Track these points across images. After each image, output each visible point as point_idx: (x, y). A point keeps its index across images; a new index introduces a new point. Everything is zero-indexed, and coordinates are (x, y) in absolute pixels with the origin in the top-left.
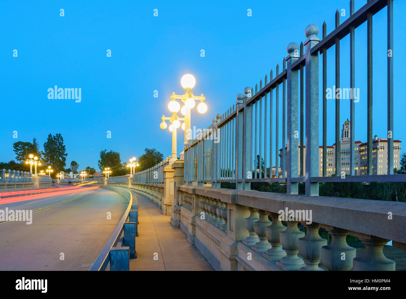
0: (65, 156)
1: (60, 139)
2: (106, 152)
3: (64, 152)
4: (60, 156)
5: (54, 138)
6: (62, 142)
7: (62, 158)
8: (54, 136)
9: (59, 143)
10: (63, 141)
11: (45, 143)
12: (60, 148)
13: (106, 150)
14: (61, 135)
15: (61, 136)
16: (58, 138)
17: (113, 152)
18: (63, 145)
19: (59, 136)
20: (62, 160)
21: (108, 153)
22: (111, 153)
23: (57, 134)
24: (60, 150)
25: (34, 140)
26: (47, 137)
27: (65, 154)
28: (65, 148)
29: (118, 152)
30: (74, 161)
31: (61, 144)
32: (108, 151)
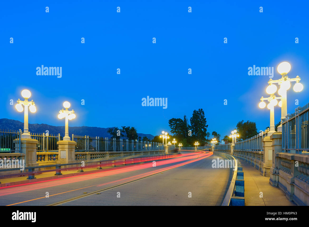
0: (206, 127)
1: (202, 113)
2: (243, 123)
3: (205, 124)
4: (202, 128)
5: (197, 112)
6: (204, 116)
7: (204, 129)
8: (197, 111)
9: (201, 116)
10: (204, 114)
11: (191, 118)
12: (202, 121)
13: (243, 121)
14: (202, 109)
15: (203, 111)
16: (200, 113)
17: (249, 122)
18: (204, 118)
19: (201, 111)
20: (204, 130)
21: (245, 124)
22: (248, 123)
23: (199, 109)
24: (202, 122)
25: (185, 117)
26: (193, 113)
27: (206, 125)
28: (206, 120)
29: (254, 122)
30: (215, 132)
31: (202, 117)
32: (245, 121)
